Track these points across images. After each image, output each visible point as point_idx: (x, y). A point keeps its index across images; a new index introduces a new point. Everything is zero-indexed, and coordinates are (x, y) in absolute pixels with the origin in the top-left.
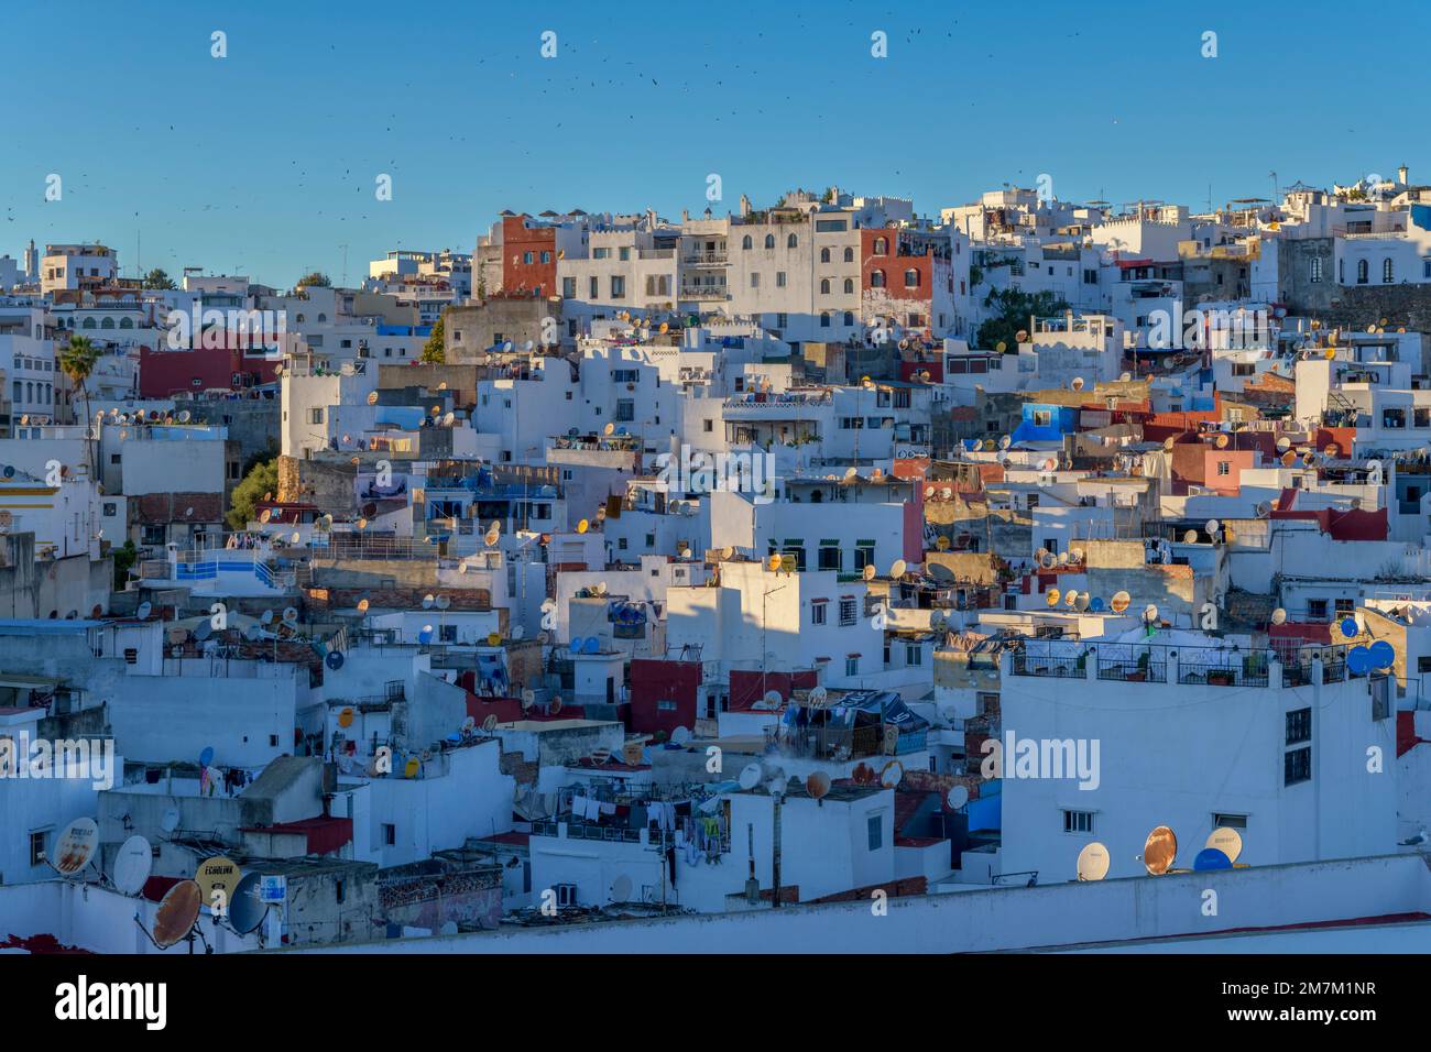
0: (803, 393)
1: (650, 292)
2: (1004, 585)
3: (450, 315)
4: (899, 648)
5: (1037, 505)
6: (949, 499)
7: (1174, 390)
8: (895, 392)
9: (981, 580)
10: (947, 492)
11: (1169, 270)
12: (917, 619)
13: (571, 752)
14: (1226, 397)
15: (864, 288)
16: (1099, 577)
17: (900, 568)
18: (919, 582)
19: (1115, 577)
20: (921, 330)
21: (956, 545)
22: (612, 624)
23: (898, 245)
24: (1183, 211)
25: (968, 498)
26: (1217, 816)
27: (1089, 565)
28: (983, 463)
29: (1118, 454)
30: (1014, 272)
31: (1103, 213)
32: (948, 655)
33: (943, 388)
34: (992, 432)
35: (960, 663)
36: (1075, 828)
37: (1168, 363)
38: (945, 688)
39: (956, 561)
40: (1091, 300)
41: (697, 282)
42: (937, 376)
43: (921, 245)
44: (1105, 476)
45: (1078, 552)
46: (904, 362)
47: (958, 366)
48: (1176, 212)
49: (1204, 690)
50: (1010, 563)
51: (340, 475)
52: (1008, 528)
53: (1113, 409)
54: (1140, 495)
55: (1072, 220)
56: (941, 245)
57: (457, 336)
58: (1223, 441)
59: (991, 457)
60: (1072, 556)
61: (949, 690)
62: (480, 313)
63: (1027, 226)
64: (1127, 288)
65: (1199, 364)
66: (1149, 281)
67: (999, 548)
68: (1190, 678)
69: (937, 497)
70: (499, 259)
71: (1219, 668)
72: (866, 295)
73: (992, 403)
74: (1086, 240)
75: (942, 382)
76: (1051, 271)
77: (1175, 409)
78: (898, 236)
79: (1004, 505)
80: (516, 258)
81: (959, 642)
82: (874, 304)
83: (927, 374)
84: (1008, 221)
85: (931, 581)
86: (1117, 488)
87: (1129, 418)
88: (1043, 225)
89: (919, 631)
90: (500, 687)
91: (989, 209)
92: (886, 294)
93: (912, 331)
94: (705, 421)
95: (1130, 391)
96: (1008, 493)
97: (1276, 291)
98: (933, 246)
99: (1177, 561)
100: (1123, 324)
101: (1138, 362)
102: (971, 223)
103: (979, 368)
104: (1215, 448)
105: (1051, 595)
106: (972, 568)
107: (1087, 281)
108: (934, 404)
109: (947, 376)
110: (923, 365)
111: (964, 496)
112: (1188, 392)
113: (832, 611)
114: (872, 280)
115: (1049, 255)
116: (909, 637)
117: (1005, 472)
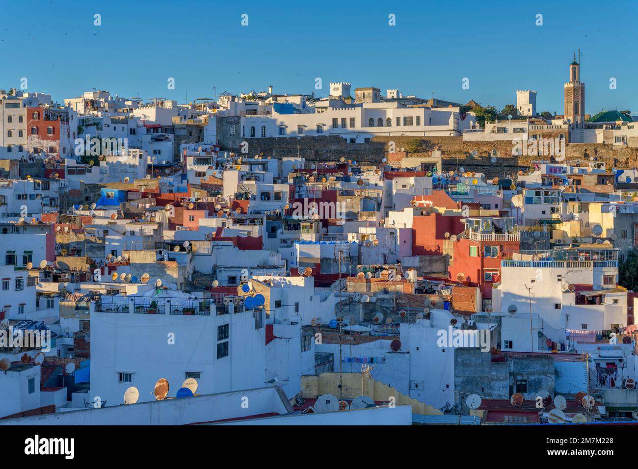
2: (93, 271)
4: (43, 301)
5: (108, 235)
6: (67, 232)
7: (170, 183)
8: (42, 183)
9: (82, 269)
10: (66, 229)
11: (168, 129)
12: (51, 287)
14: (193, 186)
15: (28, 135)
16: (135, 267)
17: (44, 264)
18: (53, 270)
19: (143, 267)
20: (55, 154)
21: (70, 253)
23: (44, 115)
24: (174, 103)
25: (76, 232)
26: (187, 373)
27: (131, 262)
28: (83, 215)
29: (144, 212)
30: (98, 129)
31: (138, 103)
32: (66, 303)
33: (65, 181)
34: (87, 202)
35: (72, 307)
36: (123, 381)
37: (167, 171)
38: (65, 319)
39: (71, 260)
40: (133, 142)
42: (62, 176)
43: (55, 115)
44: (138, 221)
45: (126, 256)
46: (46, 169)
47: (72, 172)
48: (171, 103)
49: (181, 317)
50: (95, 261)
52: (94, 245)
53: (143, 191)
54: (154, 230)
55: (124, 106)
56: (65, 116)
58: (191, 206)
59: (87, 213)
60: (124, 258)
61: (66, 319)
63: (104, 108)
64: (149, 137)
65: (181, 172)
66: (159, 134)
67: (90, 254)
68: (175, 312)
69: (62, 231)
71: (188, 307)
72: (29, 138)
73: (88, 188)
74: (131, 115)
75: (64, 178)
76: (115, 129)
77: (170, 191)
78: (44, 111)
79: (92, 235)
81: (71, 297)
82: (33, 142)
83: (57, 175)
84: (95, 106)
85: (58, 270)
86: (144, 227)
87: (150, 196)
88: (111, 108)
89: (53, 293)
91: (87, 100)
92: (38, 138)
93: (51, 155)
95: (150, 183)
96: (94, 229)
97: (215, 139)
98: (60, 116)
99: (171, 260)
100: (147, 153)
101: (154, 170)
102: (79, 107)
103: (81, 172)
104: (188, 209)
105: (114, 275)
106: (77, 264)
107: (131, 133)
108: (61, 188)
109: (66, 175)
110: (56, 170)
111: (74, 230)
112: (176, 184)
113: (12, 284)
114: (32, 131)
115: (114, 121)
116: (48, 295)
117: (93, 220)
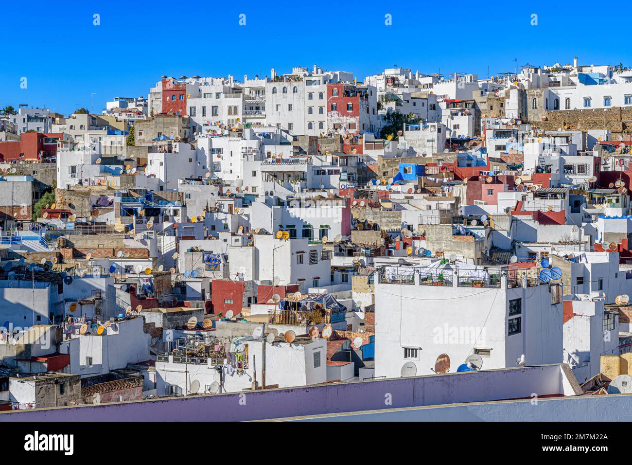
0: (298, 158)
1: (230, 113)
2: (387, 246)
3: (137, 124)
4: (338, 275)
6: (363, 206)
7: (469, 157)
8: (340, 158)
9: (376, 243)
10: (362, 203)
11: (469, 103)
12: (346, 261)
13: (178, 323)
14: (492, 160)
15: (328, 111)
16: (431, 242)
17: (339, 238)
18: (347, 244)
19: (438, 242)
20: (354, 131)
21: (366, 228)
22: (205, 264)
23: (343, 91)
25: (372, 206)
26: (476, 350)
27: (426, 237)
28: (380, 190)
29: (442, 186)
30: (397, 104)
31: (440, 79)
32: (358, 277)
33: (363, 157)
34: (385, 176)
35: (364, 282)
36: (409, 356)
37: (466, 145)
38: (357, 293)
40: (432, 117)
41: (251, 108)
42: (360, 151)
43: (354, 92)
44: (436, 196)
45: (421, 230)
46: (345, 144)
47: (370, 146)
48: (472, 77)
49: (470, 290)
51: (82, 197)
52: (390, 220)
53: (441, 165)
54: (451, 204)
56: (364, 92)
57: (140, 134)
58: (490, 180)
59: (384, 188)
60: (419, 232)
61: (359, 293)
62: (151, 123)
64: (449, 111)
65: (480, 146)
67: (386, 229)
68: (463, 284)
69: (358, 206)
70: (160, 98)
71: (477, 279)
72: (329, 115)
73: (385, 163)
75: (362, 154)
76: (414, 104)
77: (469, 165)
78: (343, 88)
80: (168, 98)
81: (363, 271)
82: (333, 118)
83: (355, 150)
84: (396, 82)
86: (441, 202)
89: (347, 267)
90: (151, 293)
91: (387, 77)
92: (338, 114)
93: (350, 131)
94: (253, 171)
95: (448, 157)
97: (517, 113)
98: (360, 92)
99: (467, 234)
100: (445, 127)
101: (452, 144)
102: (379, 84)
103: (379, 147)
104: (486, 183)
105: (408, 250)
106: (372, 238)
107: (431, 109)
108: (359, 164)
109: (365, 151)
111: (370, 205)
113: (306, 257)
114: (332, 108)
116: (343, 270)
117: (390, 194)
